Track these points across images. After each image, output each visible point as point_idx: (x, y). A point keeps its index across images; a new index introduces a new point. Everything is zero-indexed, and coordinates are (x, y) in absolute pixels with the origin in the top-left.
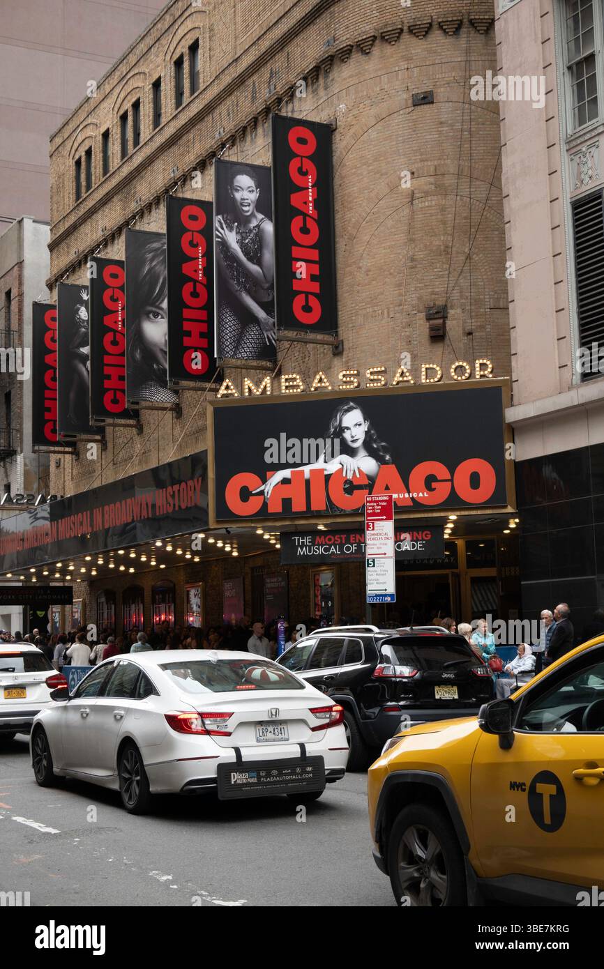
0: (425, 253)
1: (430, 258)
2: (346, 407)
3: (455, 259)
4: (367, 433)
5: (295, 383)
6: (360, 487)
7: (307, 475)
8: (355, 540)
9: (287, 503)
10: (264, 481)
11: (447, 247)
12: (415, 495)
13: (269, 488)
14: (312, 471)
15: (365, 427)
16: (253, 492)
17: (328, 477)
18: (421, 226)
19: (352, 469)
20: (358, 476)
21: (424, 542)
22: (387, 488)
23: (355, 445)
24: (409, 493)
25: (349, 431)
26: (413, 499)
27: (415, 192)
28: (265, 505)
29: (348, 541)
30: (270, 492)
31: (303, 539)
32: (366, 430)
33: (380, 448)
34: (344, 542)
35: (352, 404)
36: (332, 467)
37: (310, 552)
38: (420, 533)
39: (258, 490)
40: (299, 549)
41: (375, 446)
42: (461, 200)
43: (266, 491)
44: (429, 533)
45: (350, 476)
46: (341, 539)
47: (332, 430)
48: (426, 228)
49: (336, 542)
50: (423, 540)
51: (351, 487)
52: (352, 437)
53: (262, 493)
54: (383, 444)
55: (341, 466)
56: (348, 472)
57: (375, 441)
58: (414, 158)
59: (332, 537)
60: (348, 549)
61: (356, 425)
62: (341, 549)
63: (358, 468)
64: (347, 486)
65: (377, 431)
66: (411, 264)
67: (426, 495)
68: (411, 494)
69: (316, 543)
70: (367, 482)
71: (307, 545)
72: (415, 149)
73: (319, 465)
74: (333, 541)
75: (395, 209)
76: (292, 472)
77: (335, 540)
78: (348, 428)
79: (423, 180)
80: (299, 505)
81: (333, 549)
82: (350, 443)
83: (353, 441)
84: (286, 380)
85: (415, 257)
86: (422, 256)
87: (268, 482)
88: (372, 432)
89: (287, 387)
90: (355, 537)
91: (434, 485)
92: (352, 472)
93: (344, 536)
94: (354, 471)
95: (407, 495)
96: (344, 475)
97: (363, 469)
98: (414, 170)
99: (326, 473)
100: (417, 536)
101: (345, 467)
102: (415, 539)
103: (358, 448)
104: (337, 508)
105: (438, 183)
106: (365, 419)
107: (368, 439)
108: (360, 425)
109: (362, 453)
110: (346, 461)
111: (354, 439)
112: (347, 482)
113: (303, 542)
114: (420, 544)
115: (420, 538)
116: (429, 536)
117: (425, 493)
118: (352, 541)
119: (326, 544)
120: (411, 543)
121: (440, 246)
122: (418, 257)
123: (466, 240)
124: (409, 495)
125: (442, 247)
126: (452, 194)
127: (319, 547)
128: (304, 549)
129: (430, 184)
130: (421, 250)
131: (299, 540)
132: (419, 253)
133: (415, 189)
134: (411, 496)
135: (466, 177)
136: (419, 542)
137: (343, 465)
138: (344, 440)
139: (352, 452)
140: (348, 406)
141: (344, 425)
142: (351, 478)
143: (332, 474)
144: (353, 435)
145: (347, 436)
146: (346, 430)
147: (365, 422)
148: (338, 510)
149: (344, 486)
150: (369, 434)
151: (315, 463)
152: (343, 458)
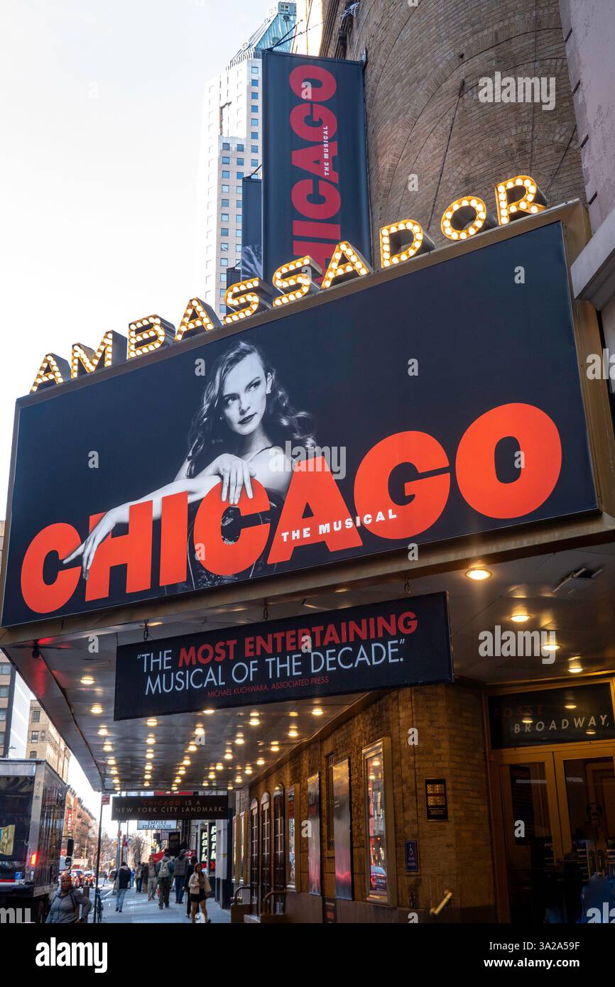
0: (486, 164)
1: (494, 169)
2: (232, 355)
3: (537, 157)
4: (269, 398)
5: (152, 334)
6: (253, 520)
7: (157, 511)
8: (254, 650)
9: (118, 574)
10: (84, 534)
11: (523, 143)
12: (367, 519)
13: (89, 549)
14: (166, 500)
15: (265, 388)
16: (65, 562)
17: (194, 508)
18: (478, 126)
19: (240, 481)
20: (250, 495)
21: (402, 641)
22: (308, 513)
23: (246, 430)
24: (353, 515)
25: (236, 402)
26: (362, 530)
27: (466, 81)
29: (240, 656)
30: (92, 557)
31: (156, 657)
32: (269, 391)
33: (296, 425)
34: (232, 657)
35: (243, 345)
36: (202, 485)
37: (168, 687)
38: (393, 617)
39: (73, 556)
40: (149, 681)
41: (285, 422)
42: (542, 66)
43: (85, 556)
44: (412, 615)
45: (235, 499)
46: (226, 648)
47: (206, 406)
48: (486, 126)
49: (217, 659)
50: (399, 635)
51: (235, 523)
52: (242, 413)
53: (78, 561)
54: (302, 414)
55: (217, 480)
56: (232, 489)
57: (285, 412)
58: (461, 35)
59: (208, 647)
60: (240, 673)
61: (250, 386)
62: (226, 676)
63: (252, 478)
64: (229, 521)
65: (289, 390)
66: (467, 188)
67: (392, 516)
68: (358, 519)
69: (180, 665)
70: (266, 505)
71: (163, 671)
72: (462, 22)
73: (180, 485)
74: (211, 656)
75: (438, 119)
76: (132, 508)
77: (216, 654)
78: (235, 397)
79: (477, 60)
80: (138, 581)
81: (211, 677)
82: (237, 427)
83: (243, 422)
85: (471, 176)
86: (482, 171)
87: (91, 538)
88: (280, 393)
89: (138, 345)
90: (254, 643)
91: (410, 488)
92: (239, 489)
93: (232, 643)
94: (244, 485)
95: (349, 523)
96: (224, 499)
98: (464, 51)
99: (191, 499)
100: (387, 626)
101: (226, 480)
102: (380, 635)
103: (252, 434)
104: (208, 573)
105: (501, 55)
106: (267, 370)
107: (271, 412)
108: (257, 384)
109: (260, 442)
110: (227, 468)
111: (246, 416)
112: (231, 512)
113: (156, 664)
114: (393, 646)
115: (393, 633)
116: (414, 625)
117: (390, 511)
118: (248, 654)
119: (199, 665)
120: (373, 645)
121: (512, 145)
122: (477, 173)
123: (555, 122)
124: (354, 521)
125: (514, 146)
126: (526, 61)
127: (185, 674)
128: (158, 680)
129: (488, 61)
130: (480, 162)
131: (149, 658)
132: (478, 168)
133: (467, 77)
134: (358, 524)
135: (547, 31)
136: (390, 643)
137: (222, 478)
138: (227, 422)
139: (240, 446)
140: (236, 352)
141: (228, 390)
142: (236, 503)
143: (202, 500)
144: (244, 407)
145: (233, 412)
146: (230, 402)
147: (266, 377)
148: (210, 579)
149: (224, 521)
150: (275, 399)
151: (172, 481)
152: (225, 461)
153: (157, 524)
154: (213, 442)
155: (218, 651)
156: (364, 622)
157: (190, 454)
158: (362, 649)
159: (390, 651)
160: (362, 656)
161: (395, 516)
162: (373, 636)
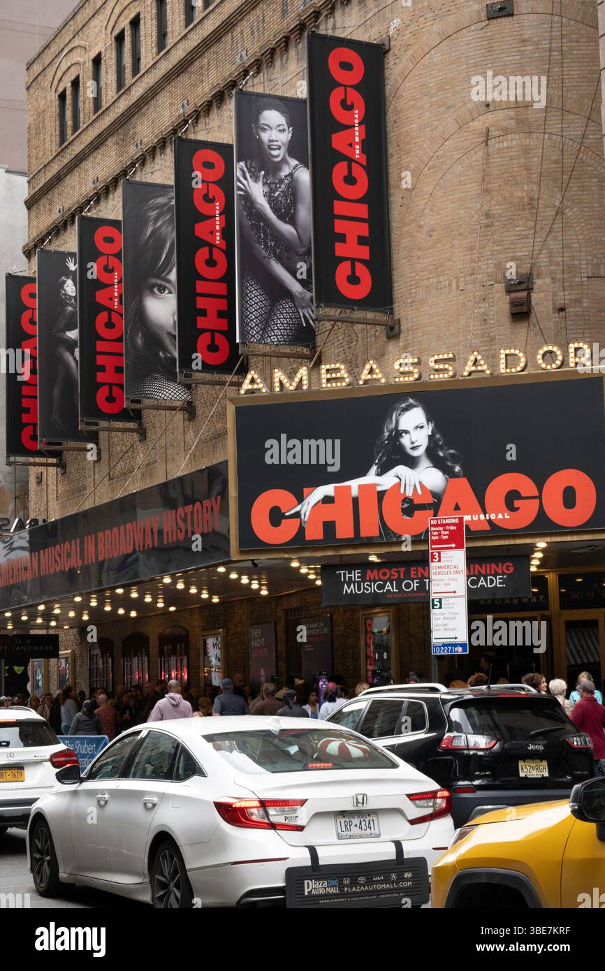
0: (503, 207)
1: (510, 214)
2: (403, 405)
3: (542, 214)
4: (430, 437)
5: (339, 375)
6: (422, 507)
7: (355, 492)
8: (417, 574)
9: (329, 527)
10: (300, 499)
11: (532, 199)
12: (493, 517)
13: (306, 508)
14: (361, 487)
15: (428, 430)
16: (286, 514)
17: (381, 494)
18: (499, 172)
19: (413, 483)
20: (420, 492)
21: (505, 577)
22: (457, 508)
23: (415, 453)
24: (485, 513)
25: (408, 435)
26: (490, 521)
27: (491, 129)
28: (302, 530)
29: (407, 576)
30: (308, 514)
31: (350, 573)
32: (430, 433)
33: (448, 457)
34: (402, 576)
35: (411, 401)
36: (387, 481)
37: (359, 590)
38: (500, 564)
39: (293, 512)
40: (346, 586)
41: (441, 454)
42: (550, 139)
43: (302, 513)
44: (511, 565)
45: (409, 493)
46: (399, 572)
47: (387, 434)
48: (505, 175)
49: (392, 577)
50: (503, 574)
51: (410, 507)
52: (412, 443)
53: (298, 515)
54: (452, 451)
55: (398, 480)
56: (407, 487)
57: (441, 448)
59: (388, 571)
60: (408, 586)
61: (417, 427)
62: (399, 586)
63: (420, 483)
64: (406, 505)
65: (444, 436)
66: (486, 221)
67: (507, 517)
68: (487, 515)
69: (368, 579)
70: (431, 500)
71: (355, 582)
73: (371, 478)
74: (388, 576)
75: (465, 151)
76: (335, 487)
77: (391, 575)
78: (406, 432)
79: (501, 114)
80: (344, 531)
81: (388, 587)
82: (409, 451)
83: (413, 448)
84: (328, 371)
85: (491, 212)
86: (500, 211)
87: (306, 502)
88: (438, 436)
89: (328, 380)
90: (417, 571)
91: (517, 503)
92: (412, 488)
93: (402, 570)
94: (415, 486)
95: (482, 517)
96: (402, 491)
97: (425, 483)
99: (379, 489)
100: (496, 568)
101: (403, 481)
102: (493, 573)
103: (419, 457)
104: (394, 533)
105: (519, 117)
106: (428, 420)
107: (432, 446)
108: (422, 427)
109: (425, 463)
110: (404, 475)
111: (415, 445)
112: (406, 500)
113: (350, 578)
114: (500, 579)
115: (500, 572)
116: (512, 569)
117: (506, 514)
118: (412, 576)
119: (380, 580)
120: (489, 577)
121: (524, 198)
122: (495, 212)
123: (557, 189)
124: (485, 516)
125: (525, 200)
126: (538, 131)
127: (371, 584)
128: (352, 586)
129: (509, 119)
130: (498, 204)
131: (345, 574)
132: (497, 207)
133: (491, 126)
134: (488, 518)
135: (556, 110)
136: (498, 577)
137: (400, 479)
138: (401, 447)
139: (412, 462)
140: (406, 404)
141: (401, 427)
142: (411, 495)
143: (386, 490)
144: (414, 440)
145: (405, 441)
146: (403, 434)
147: (428, 424)
148: (395, 536)
149: (403, 505)
150: (434, 439)
151: (365, 476)
152: (401, 470)
153: (356, 501)
154: (393, 457)
155: (393, 573)
156: (484, 565)
157: (377, 461)
158: (482, 578)
159: (498, 581)
160: (482, 582)
161: (508, 517)
162: (488, 572)
